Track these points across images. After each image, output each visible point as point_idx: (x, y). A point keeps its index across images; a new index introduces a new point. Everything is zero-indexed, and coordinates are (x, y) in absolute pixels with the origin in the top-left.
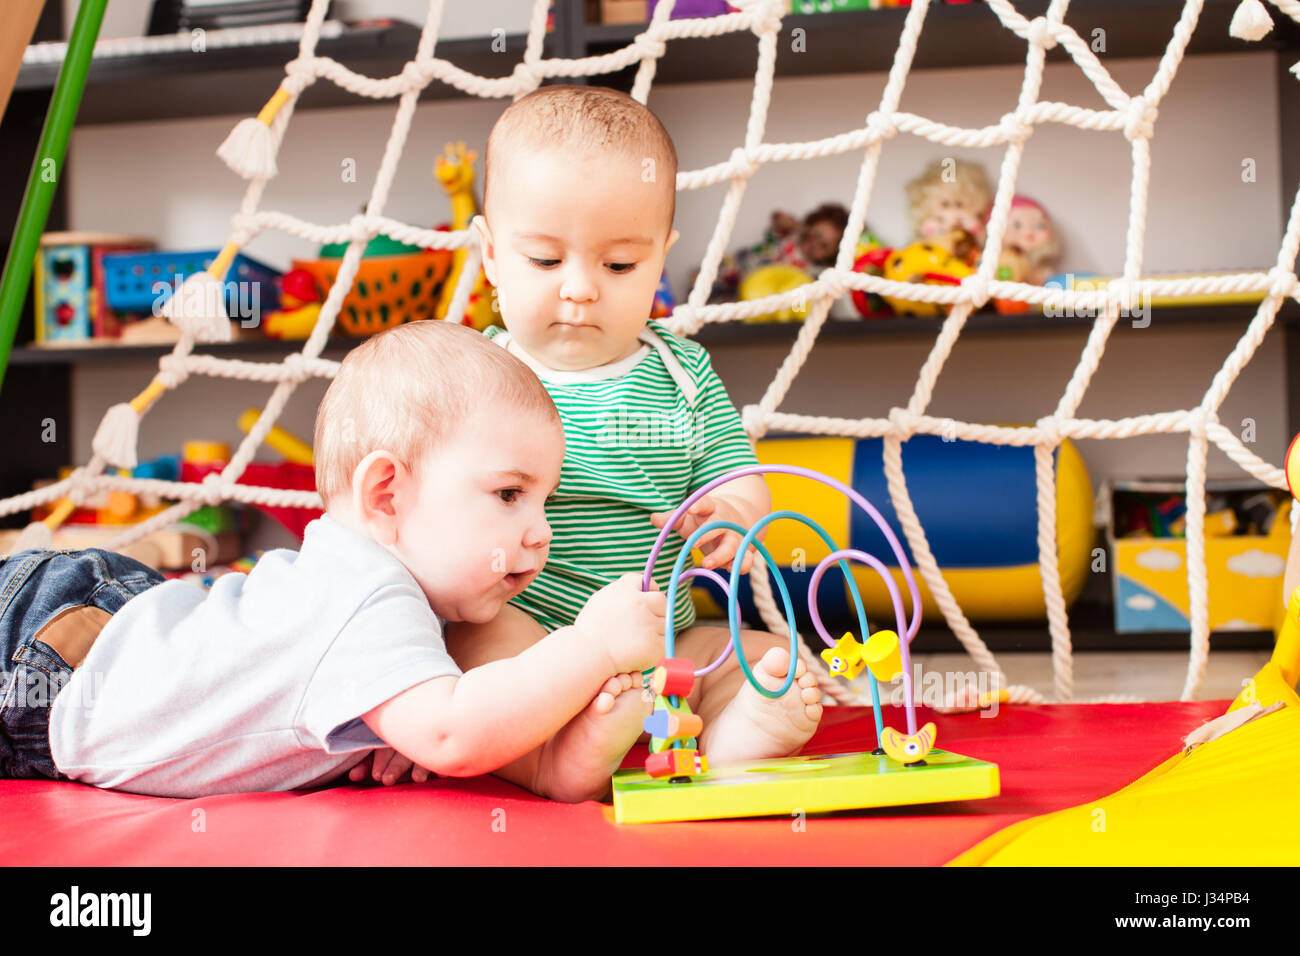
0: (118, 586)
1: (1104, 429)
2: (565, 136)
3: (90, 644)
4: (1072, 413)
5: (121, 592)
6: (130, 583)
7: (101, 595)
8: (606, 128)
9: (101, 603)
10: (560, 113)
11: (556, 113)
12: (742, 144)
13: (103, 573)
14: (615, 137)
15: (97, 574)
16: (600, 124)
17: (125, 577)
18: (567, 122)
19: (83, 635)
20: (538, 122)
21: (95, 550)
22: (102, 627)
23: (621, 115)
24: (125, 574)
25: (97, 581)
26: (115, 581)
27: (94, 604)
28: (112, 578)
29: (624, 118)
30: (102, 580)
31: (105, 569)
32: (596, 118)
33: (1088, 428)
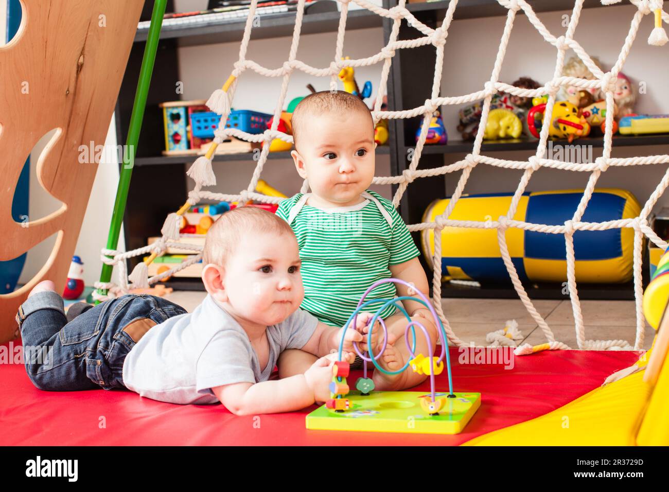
0: (161, 311)
1: (594, 226)
2: (330, 108)
3: (143, 334)
4: (580, 218)
5: (161, 313)
6: (166, 310)
7: (153, 314)
8: (345, 102)
9: (152, 317)
10: (324, 100)
11: (323, 100)
12: (430, 98)
13: (155, 305)
14: (350, 105)
15: (152, 305)
16: (343, 102)
17: (164, 308)
18: (329, 103)
19: (142, 330)
20: (316, 105)
21: (153, 297)
22: (151, 327)
23: (349, 97)
24: (164, 306)
25: (152, 308)
26: (160, 309)
27: (150, 318)
28: (159, 308)
29: (350, 98)
30: (154, 308)
31: (156, 304)
32: (340, 99)
33: (586, 226)
